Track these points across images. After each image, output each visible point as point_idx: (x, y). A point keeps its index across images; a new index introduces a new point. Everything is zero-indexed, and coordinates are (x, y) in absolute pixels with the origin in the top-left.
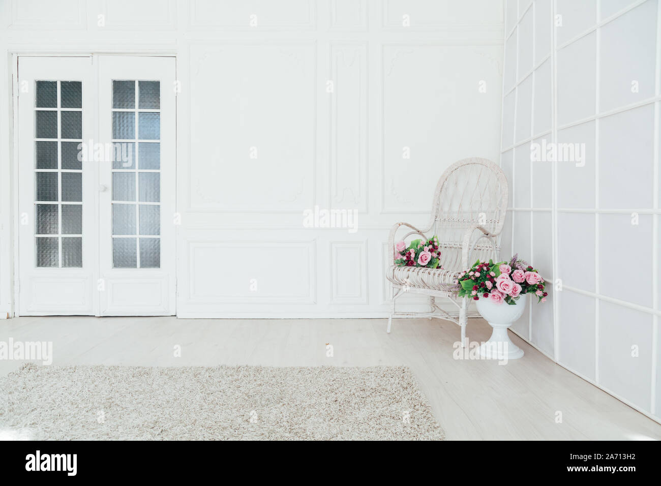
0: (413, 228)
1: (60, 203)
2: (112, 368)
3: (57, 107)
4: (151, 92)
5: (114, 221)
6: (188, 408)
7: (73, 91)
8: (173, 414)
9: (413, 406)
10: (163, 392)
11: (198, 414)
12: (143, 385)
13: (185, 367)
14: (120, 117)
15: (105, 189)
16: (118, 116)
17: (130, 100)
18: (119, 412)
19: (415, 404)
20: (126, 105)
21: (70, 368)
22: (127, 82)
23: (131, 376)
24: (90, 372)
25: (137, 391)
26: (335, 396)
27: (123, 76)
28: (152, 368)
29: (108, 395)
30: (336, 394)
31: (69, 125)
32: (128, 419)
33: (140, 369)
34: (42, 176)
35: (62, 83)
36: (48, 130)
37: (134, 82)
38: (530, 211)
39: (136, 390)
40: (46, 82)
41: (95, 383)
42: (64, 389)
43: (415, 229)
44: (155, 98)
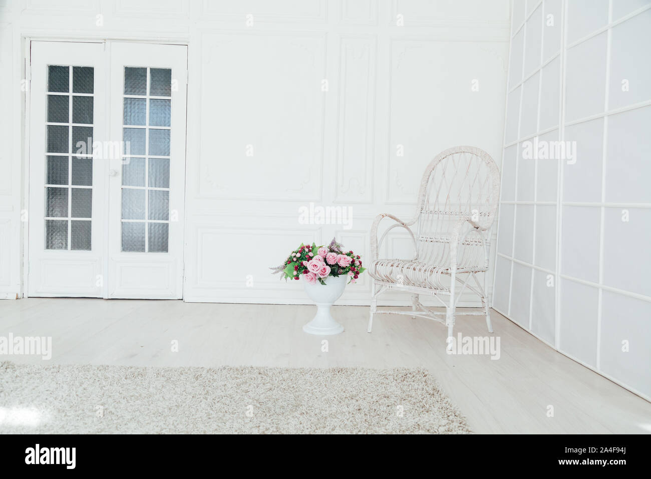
0: (397, 220)
1: (70, 186)
2: (101, 368)
3: (69, 92)
4: (162, 80)
5: (123, 206)
6: (193, 417)
7: (85, 76)
8: (178, 424)
9: (446, 416)
10: (163, 397)
11: (206, 424)
12: (138, 388)
13: (183, 368)
14: (131, 103)
15: (116, 174)
16: (129, 102)
17: (142, 87)
18: (115, 422)
19: (449, 414)
20: (137, 91)
21: (53, 368)
22: (138, 68)
23: (124, 378)
24: (77, 372)
25: (132, 396)
26: (357, 403)
27: (136, 63)
28: (146, 368)
29: (100, 401)
30: (357, 401)
31: (80, 110)
32: (126, 429)
33: (133, 370)
34: (53, 160)
35: (74, 68)
36: (59, 115)
37: (146, 68)
38: (534, 205)
39: (131, 394)
40: (59, 67)
41: (83, 386)
42: (49, 392)
43: (400, 222)
44: (166, 86)
